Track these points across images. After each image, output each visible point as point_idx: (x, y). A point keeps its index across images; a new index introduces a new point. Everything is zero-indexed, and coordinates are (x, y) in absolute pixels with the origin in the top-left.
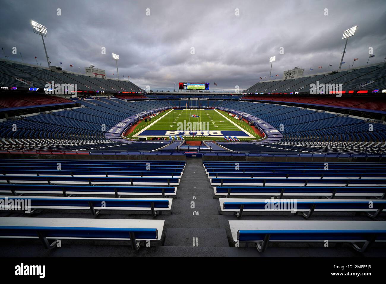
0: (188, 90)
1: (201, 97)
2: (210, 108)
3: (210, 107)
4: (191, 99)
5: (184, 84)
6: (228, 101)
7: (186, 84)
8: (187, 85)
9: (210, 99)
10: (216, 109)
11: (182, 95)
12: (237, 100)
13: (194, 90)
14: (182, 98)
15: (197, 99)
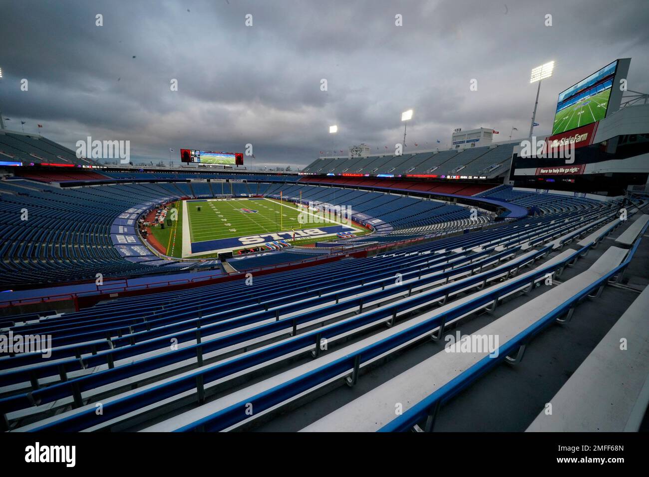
0: (202, 164)
1: (232, 178)
2: (254, 197)
3: (255, 195)
4: (212, 181)
5: (193, 153)
6: (280, 184)
7: (197, 153)
8: (199, 156)
9: (248, 181)
10: (267, 197)
11: (192, 173)
12: (295, 183)
13: (214, 165)
14: (192, 180)
15: (224, 181)
